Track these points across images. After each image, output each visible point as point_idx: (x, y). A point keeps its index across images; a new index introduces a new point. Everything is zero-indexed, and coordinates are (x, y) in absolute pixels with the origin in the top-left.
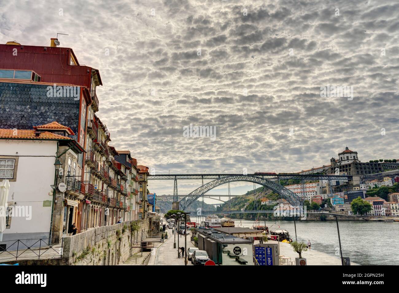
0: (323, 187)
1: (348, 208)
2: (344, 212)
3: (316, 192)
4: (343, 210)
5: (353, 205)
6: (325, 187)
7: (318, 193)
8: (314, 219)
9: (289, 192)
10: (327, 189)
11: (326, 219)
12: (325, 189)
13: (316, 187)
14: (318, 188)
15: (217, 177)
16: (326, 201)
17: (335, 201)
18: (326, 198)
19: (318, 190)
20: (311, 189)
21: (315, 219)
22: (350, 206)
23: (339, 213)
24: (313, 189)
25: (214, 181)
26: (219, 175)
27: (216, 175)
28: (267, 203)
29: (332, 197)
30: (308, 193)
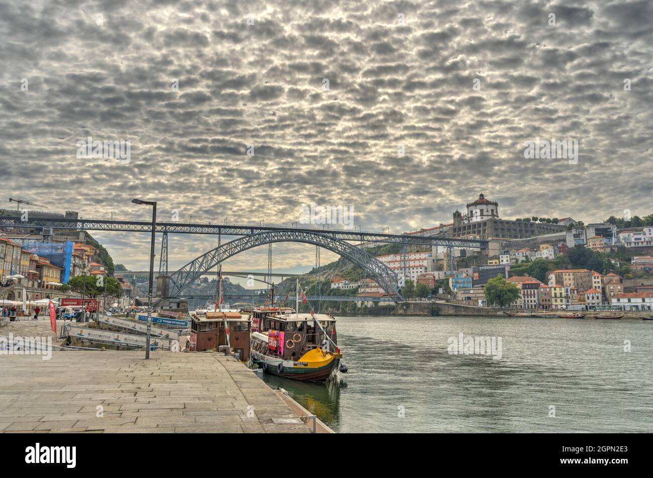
0: (437, 260)
1: (478, 295)
2: (471, 303)
3: (426, 269)
4: (469, 298)
5: (488, 289)
6: (441, 260)
7: (429, 269)
8: (418, 313)
9: (380, 265)
10: (445, 263)
11: (440, 313)
12: (441, 262)
13: (425, 259)
14: (430, 261)
15: (249, 231)
16: (441, 283)
17: (457, 282)
18: (442, 276)
19: (430, 264)
20: (417, 263)
21: (422, 313)
22: (482, 291)
23: (464, 304)
24: (421, 263)
25: (242, 238)
26: (252, 228)
27: (246, 228)
28: (341, 285)
29: (452, 275)
30: (411, 269)
